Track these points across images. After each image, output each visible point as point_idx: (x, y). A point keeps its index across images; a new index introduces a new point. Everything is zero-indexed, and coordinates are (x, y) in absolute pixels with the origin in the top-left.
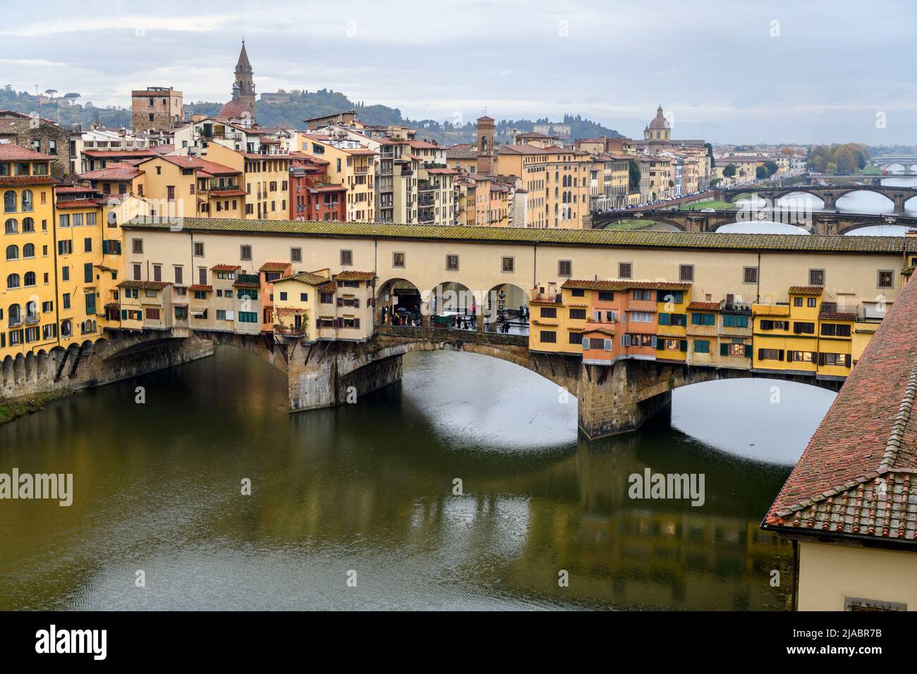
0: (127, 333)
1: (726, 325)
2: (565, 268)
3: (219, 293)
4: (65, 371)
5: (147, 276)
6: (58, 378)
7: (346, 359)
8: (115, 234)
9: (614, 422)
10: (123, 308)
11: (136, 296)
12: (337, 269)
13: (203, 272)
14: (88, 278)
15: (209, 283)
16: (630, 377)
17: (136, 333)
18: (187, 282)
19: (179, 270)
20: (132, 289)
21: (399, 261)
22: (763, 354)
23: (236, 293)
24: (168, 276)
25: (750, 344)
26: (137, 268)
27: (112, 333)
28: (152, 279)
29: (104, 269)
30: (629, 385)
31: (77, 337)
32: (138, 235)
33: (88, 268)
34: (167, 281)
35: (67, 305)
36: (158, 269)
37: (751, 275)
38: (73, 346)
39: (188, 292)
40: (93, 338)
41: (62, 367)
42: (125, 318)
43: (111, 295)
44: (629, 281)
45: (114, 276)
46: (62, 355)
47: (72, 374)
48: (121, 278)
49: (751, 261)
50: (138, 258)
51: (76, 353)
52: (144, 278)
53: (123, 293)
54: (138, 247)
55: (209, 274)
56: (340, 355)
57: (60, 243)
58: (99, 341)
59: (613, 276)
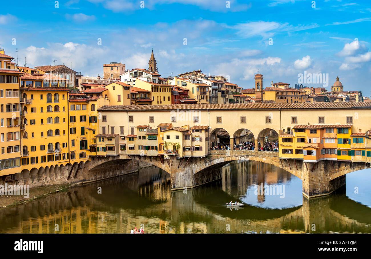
0: (99, 158)
2: (294, 120)
3: (140, 138)
4: (72, 175)
5: (108, 132)
6: (69, 178)
7: (196, 166)
8: (95, 114)
9: (319, 190)
10: (97, 146)
11: (103, 141)
12: (192, 125)
13: (133, 129)
14: (83, 133)
15: (135, 134)
16: (326, 169)
17: (103, 158)
18: (126, 134)
19: (122, 129)
20: (101, 138)
21: (219, 120)
23: (147, 137)
24: (117, 132)
26: (104, 129)
27: (93, 158)
28: (110, 133)
29: (90, 130)
30: (325, 172)
31: (77, 159)
32: (104, 114)
33: (83, 129)
34: (117, 134)
35: (73, 145)
36: (113, 128)
38: (75, 163)
39: (126, 138)
40: (84, 160)
41: (71, 173)
42: (98, 150)
43: (92, 141)
44: (323, 124)
45: (94, 133)
46: (71, 167)
47: (75, 177)
48: (97, 133)
50: (104, 124)
51: (77, 166)
52: (107, 133)
53: (98, 139)
54: (104, 119)
55: (135, 129)
56: (193, 164)
57: (71, 117)
58: (87, 162)
59: (316, 124)
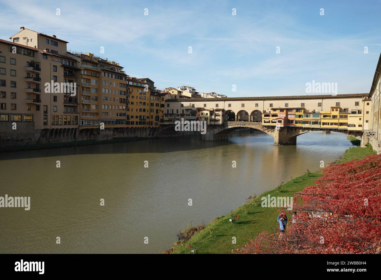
0: (165, 125)
1: (313, 117)
2: (271, 105)
3: (187, 115)
4: (151, 134)
5: (170, 112)
6: (149, 135)
7: (216, 130)
8: (163, 103)
9: (284, 142)
10: (164, 119)
11: (167, 117)
12: (215, 108)
13: (183, 111)
14: (157, 113)
15: (184, 113)
16: (288, 131)
17: (167, 125)
18: (179, 113)
19: (177, 111)
20: (167, 115)
21: (230, 105)
22: (324, 124)
23: (191, 115)
24: (175, 112)
25: (320, 121)
26: (168, 111)
27: (161, 125)
28: (171, 113)
29: (161, 111)
30: (288, 133)
31: (154, 126)
32: (168, 103)
33: (157, 110)
34: (175, 113)
35: (152, 118)
36: (173, 111)
37: (320, 105)
38: (153, 128)
39: (179, 115)
40: (157, 127)
41: (150, 133)
42: (165, 122)
43: (162, 117)
44: (288, 107)
45: (163, 113)
46: (150, 129)
47: (153, 135)
48: (164, 113)
49: (320, 101)
50: (168, 108)
51: (153, 129)
52: (169, 113)
53: (165, 116)
54: (168, 105)
55: (185, 111)
56: (215, 129)
57: (151, 103)
58: (159, 127)
59: (283, 107)
